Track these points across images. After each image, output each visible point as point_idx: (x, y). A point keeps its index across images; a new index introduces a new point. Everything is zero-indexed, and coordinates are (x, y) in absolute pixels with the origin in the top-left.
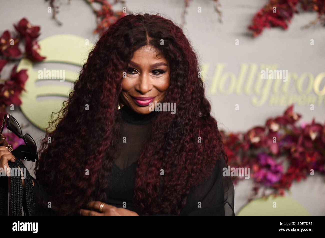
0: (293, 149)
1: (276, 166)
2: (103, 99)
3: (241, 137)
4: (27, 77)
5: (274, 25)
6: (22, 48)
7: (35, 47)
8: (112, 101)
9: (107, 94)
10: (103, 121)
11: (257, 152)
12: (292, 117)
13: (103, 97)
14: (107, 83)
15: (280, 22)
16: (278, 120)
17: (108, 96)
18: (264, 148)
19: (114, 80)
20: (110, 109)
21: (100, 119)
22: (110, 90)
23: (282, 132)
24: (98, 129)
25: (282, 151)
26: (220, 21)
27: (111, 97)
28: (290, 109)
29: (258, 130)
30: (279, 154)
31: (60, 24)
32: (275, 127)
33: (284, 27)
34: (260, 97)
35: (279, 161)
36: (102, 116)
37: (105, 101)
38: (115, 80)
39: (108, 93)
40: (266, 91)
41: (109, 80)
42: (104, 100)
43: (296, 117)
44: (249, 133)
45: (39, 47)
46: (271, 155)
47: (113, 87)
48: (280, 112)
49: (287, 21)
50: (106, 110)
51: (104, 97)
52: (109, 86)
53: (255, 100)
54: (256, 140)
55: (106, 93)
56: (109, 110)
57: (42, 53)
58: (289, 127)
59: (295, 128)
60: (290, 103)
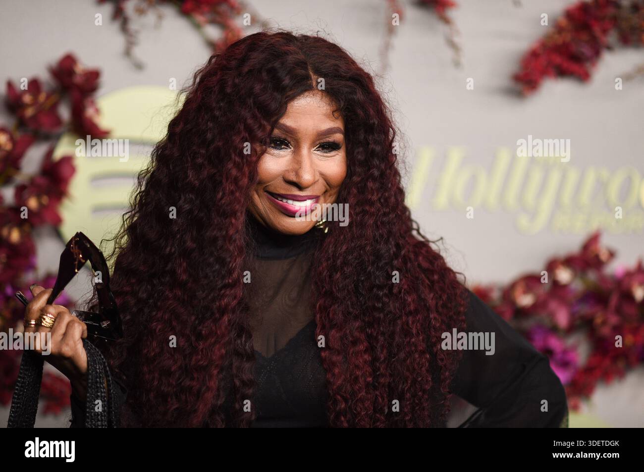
0: (599, 320)
1: (565, 352)
2: (221, 199)
3: (496, 295)
4: (73, 170)
5: (562, 73)
6: (65, 112)
7: (90, 112)
8: (239, 202)
9: (229, 189)
10: (220, 243)
11: (528, 324)
12: (597, 257)
13: (221, 194)
14: (230, 165)
15: (574, 67)
16: (569, 262)
17: (232, 192)
18: (543, 317)
19: (245, 160)
20: (236, 219)
21: (215, 239)
22: (236, 181)
23: (578, 286)
24: (211, 260)
25: (578, 322)
26: (457, 64)
27: (238, 194)
28: (593, 240)
29: (530, 281)
30: (571, 329)
31: (139, 66)
32: (564, 275)
33: (583, 77)
34: (533, 215)
35: (571, 341)
36: (219, 234)
37: (225, 203)
38: (247, 160)
39: (233, 186)
40: (547, 204)
41: (235, 161)
42: (223, 201)
43: (604, 256)
44: (513, 286)
45: (97, 111)
46: (554, 329)
47: (243, 174)
48: (572, 244)
49: (588, 65)
50: (227, 220)
51: (224, 194)
52: (234, 172)
53: (524, 221)
54: (525, 300)
55: (229, 187)
56: (233, 221)
57: (104, 122)
58: (592, 276)
59: (603, 279)
60: (593, 227)
